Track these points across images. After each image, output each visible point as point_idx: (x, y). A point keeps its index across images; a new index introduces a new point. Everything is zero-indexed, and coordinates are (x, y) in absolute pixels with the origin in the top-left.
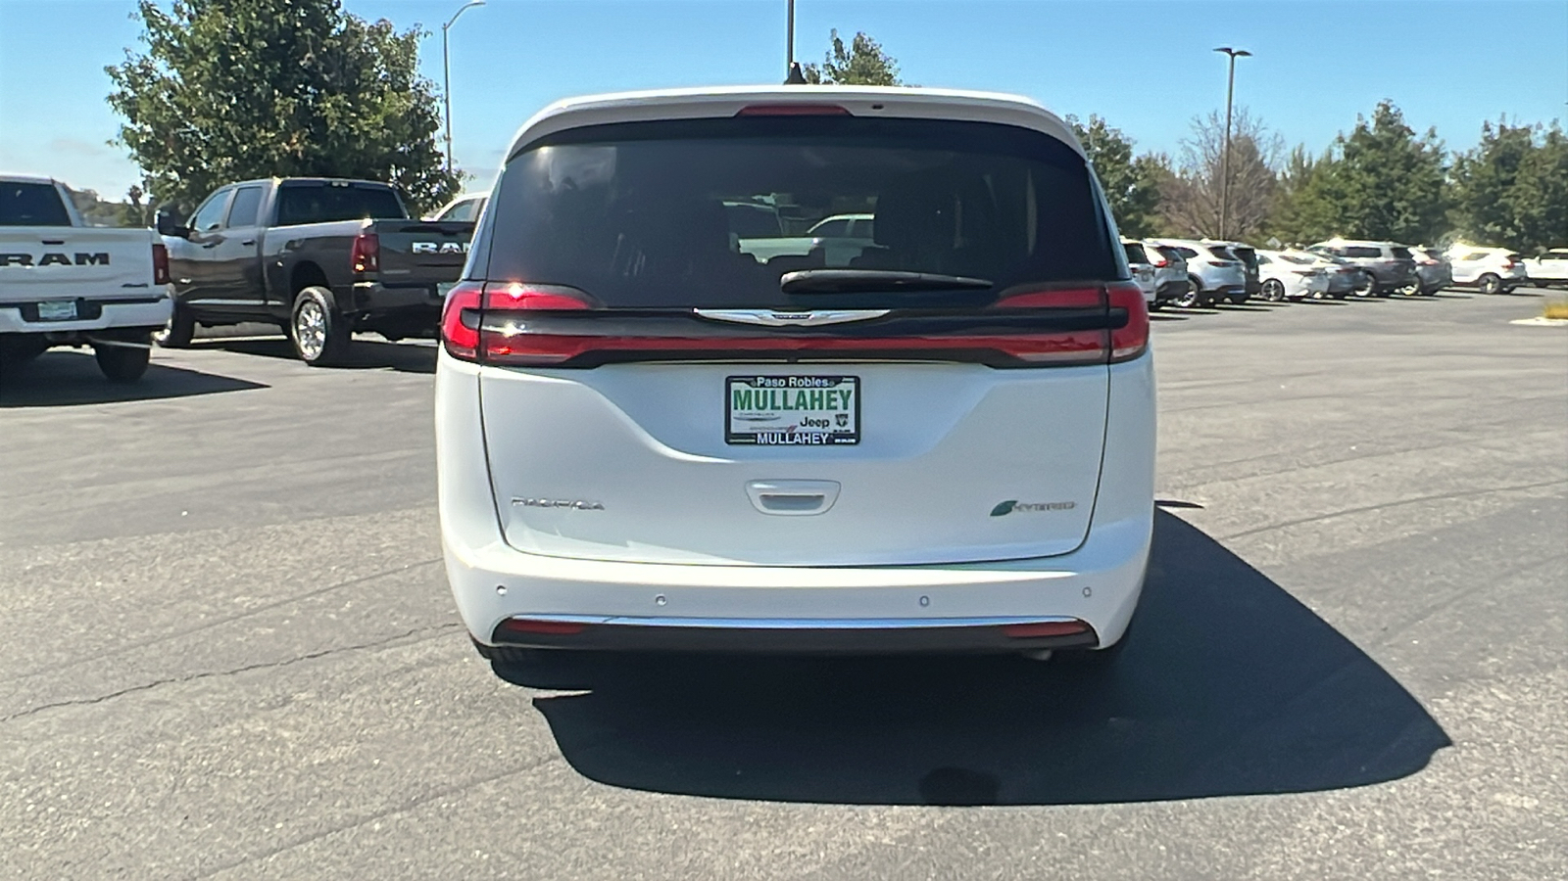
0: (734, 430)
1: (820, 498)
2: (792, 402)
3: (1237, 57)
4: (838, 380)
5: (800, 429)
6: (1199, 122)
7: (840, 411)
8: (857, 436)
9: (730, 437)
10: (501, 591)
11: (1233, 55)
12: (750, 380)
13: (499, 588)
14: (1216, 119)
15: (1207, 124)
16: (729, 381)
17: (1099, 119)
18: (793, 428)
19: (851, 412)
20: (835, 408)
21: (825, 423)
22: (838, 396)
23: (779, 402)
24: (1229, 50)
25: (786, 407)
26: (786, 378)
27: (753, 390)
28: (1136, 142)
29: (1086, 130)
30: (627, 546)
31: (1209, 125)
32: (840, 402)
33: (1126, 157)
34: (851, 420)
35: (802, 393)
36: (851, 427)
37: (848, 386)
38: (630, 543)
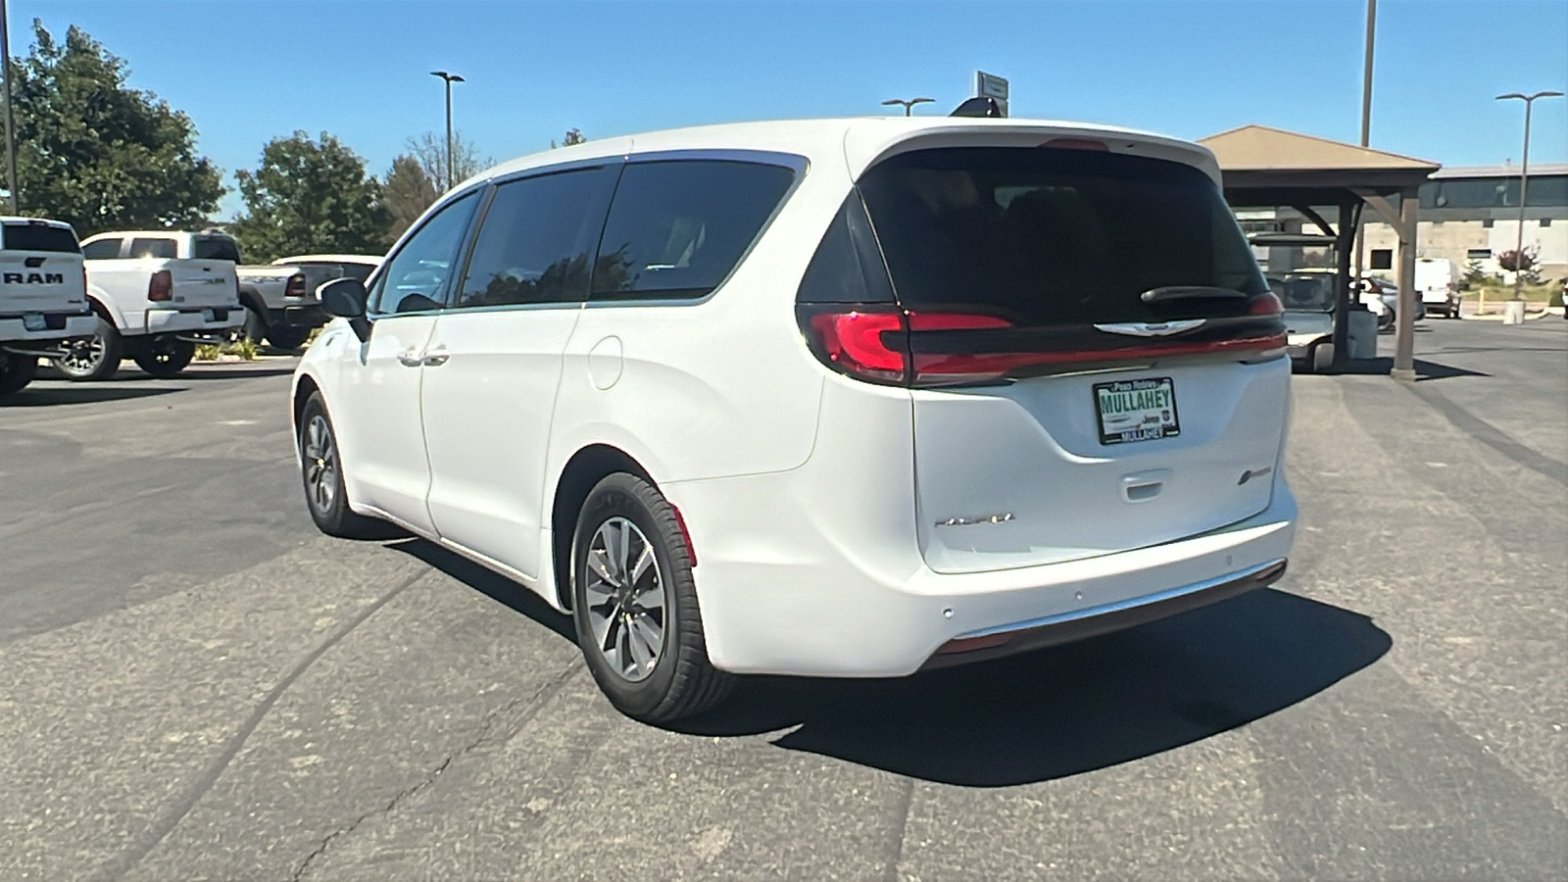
0: (1107, 432)
1: (1159, 484)
2: (1135, 404)
3: (452, 82)
4: (1160, 381)
5: (1143, 427)
6: (414, 143)
7: (1165, 408)
8: (1177, 428)
9: (1104, 439)
10: (948, 614)
11: (448, 80)
12: (1110, 386)
13: (946, 611)
14: (430, 142)
15: (422, 146)
16: (1096, 388)
17: (330, 135)
18: (1138, 426)
19: (1170, 408)
20: (1161, 406)
21: (1156, 419)
22: (1161, 395)
23: (1128, 405)
24: (444, 75)
25: (1133, 409)
26: (1131, 382)
27: (1112, 395)
28: (367, 161)
29: (317, 147)
30: (1029, 551)
31: (424, 148)
32: (1162, 402)
33: (360, 175)
34: (1172, 415)
35: (1140, 395)
36: (1172, 421)
37: (1166, 386)
38: (1032, 548)
